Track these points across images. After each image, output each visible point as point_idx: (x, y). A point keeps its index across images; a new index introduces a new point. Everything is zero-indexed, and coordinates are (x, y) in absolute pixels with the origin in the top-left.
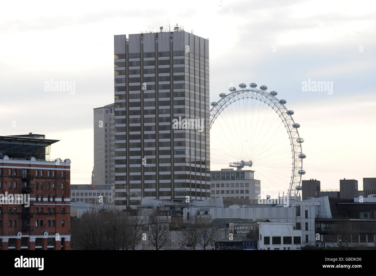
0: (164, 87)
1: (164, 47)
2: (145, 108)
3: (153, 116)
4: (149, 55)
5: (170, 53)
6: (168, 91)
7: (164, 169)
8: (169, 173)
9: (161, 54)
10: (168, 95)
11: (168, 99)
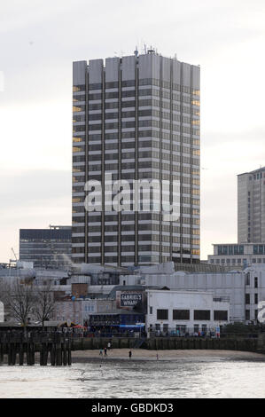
0: (129, 125)
1: (128, 75)
2: (107, 152)
3: (116, 161)
4: (112, 85)
5: (136, 82)
6: (132, 129)
7: (127, 228)
8: (132, 233)
9: (125, 84)
10: (132, 135)
11: (132, 140)
